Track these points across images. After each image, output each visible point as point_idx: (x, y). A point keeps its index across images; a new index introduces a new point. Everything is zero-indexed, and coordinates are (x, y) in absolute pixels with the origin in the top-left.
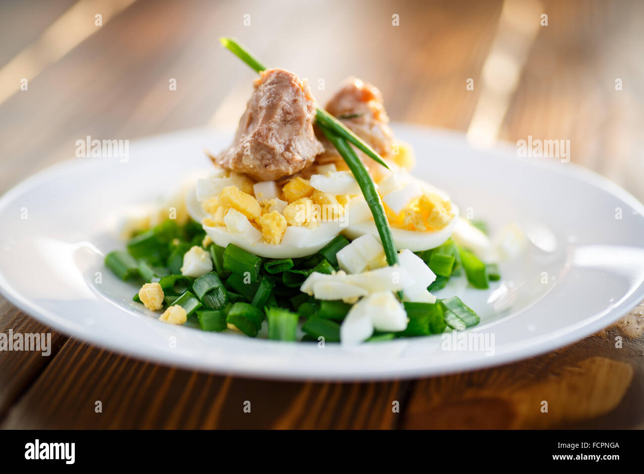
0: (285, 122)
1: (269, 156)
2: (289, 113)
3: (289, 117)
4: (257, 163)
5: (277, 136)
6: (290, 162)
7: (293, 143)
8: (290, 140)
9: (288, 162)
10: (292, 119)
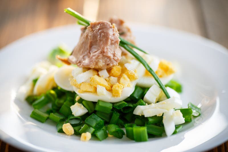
0: (112, 44)
1: (108, 60)
2: (113, 40)
3: (113, 42)
4: (104, 64)
5: (110, 51)
6: (117, 61)
7: (115, 52)
8: (114, 52)
9: (116, 61)
10: (114, 43)
